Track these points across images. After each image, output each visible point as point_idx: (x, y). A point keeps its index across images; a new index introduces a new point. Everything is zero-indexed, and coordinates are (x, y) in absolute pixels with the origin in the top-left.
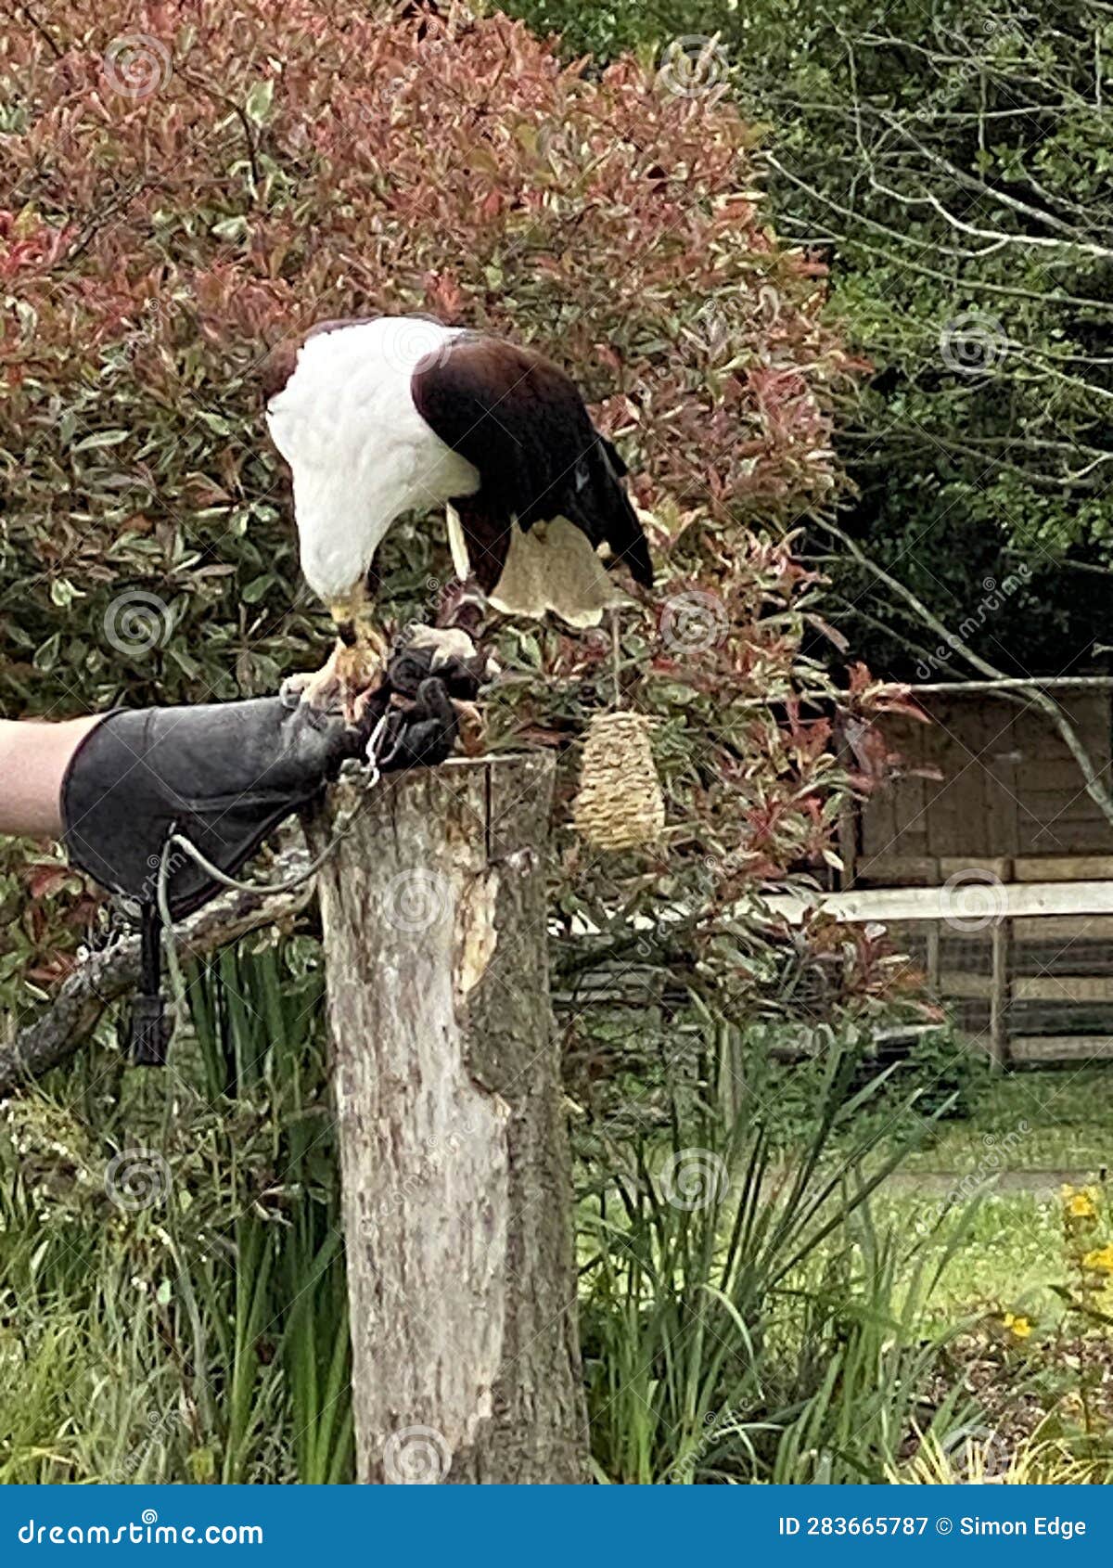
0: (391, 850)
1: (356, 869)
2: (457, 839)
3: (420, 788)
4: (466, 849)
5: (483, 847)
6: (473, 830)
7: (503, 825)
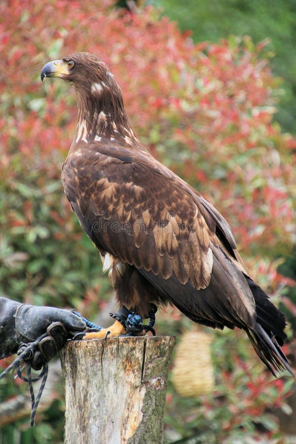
0: (99, 373)
1: (83, 381)
2: (129, 370)
3: (115, 347)
4: (132, 375)
5: (140, 375)
6: (136, 367)
7: (150, 366)
